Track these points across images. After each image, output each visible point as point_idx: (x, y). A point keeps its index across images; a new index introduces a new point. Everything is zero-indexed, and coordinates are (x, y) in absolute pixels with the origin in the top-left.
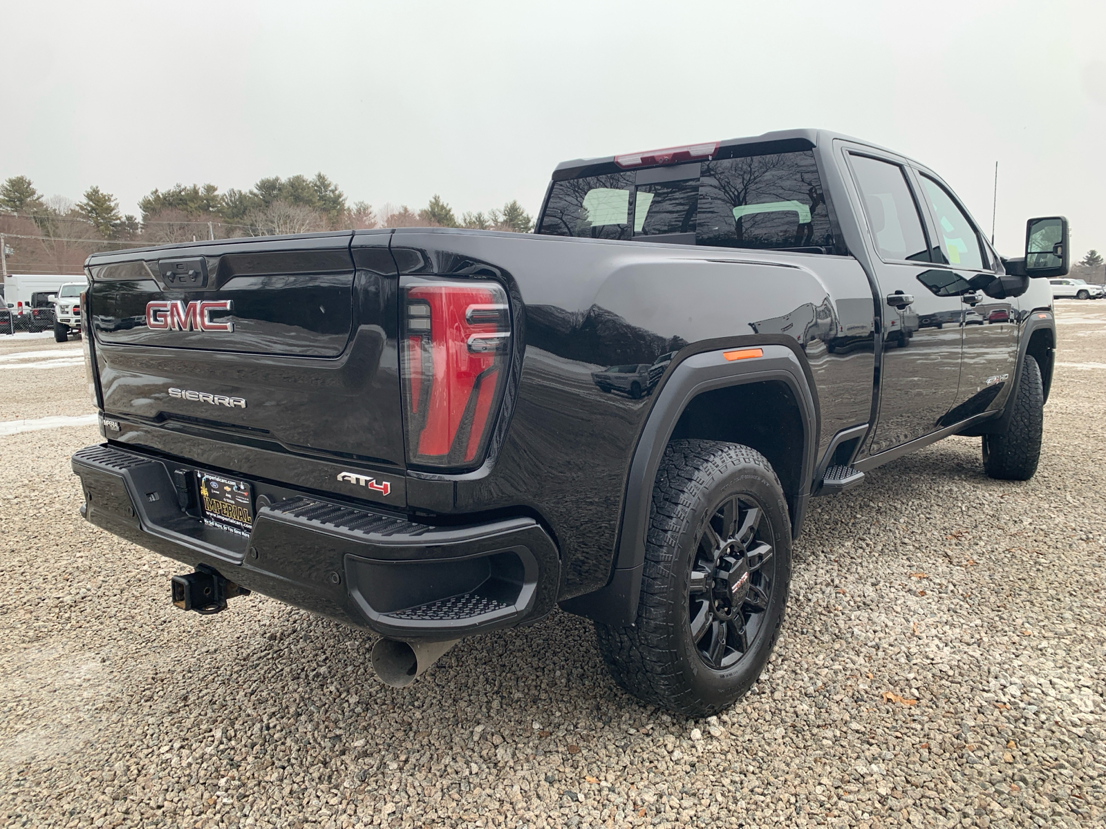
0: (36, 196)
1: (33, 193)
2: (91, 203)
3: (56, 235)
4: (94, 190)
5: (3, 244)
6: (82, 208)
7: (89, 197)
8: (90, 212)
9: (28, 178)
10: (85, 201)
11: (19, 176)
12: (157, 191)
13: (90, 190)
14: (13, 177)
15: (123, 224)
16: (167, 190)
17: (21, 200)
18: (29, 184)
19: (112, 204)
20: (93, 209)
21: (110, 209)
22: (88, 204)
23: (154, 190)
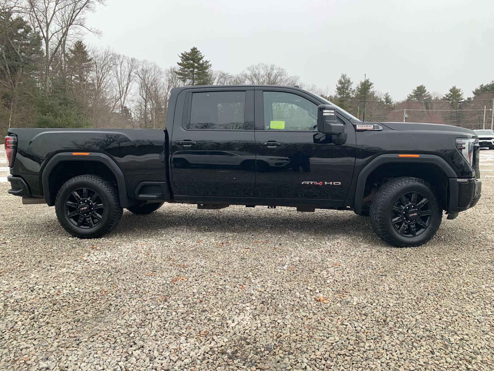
0: (426, 93)
1: (425, 91)
2: (451, 93)
3: (431, 108)
4: (454, 88)
5: (405, 114)
6: (447, 96)
7: (451, 91)
8: (450, 97)
9: (424, 85)
10: (449, 92)
11: (421, 85)
12: (482, 85)
13: (452, 88)
14: (419, 86)
15: (465, 101)
16: (487, 84)
17: (420, 95)
18: (424, 88)
19: (460, 93)
20: (452, 96)
21: (460, 95)
22: (450, 94)
23: (481, 84)
